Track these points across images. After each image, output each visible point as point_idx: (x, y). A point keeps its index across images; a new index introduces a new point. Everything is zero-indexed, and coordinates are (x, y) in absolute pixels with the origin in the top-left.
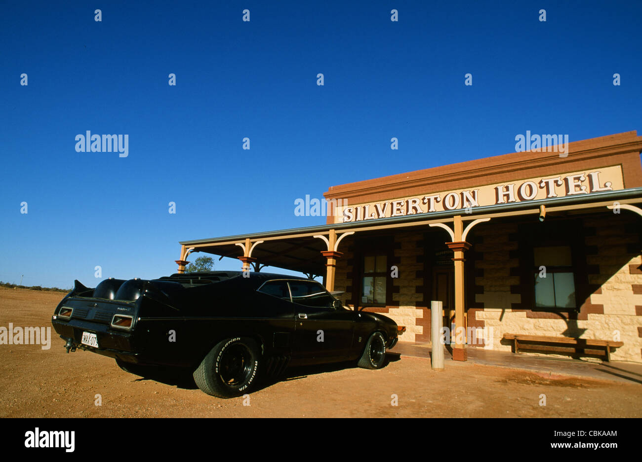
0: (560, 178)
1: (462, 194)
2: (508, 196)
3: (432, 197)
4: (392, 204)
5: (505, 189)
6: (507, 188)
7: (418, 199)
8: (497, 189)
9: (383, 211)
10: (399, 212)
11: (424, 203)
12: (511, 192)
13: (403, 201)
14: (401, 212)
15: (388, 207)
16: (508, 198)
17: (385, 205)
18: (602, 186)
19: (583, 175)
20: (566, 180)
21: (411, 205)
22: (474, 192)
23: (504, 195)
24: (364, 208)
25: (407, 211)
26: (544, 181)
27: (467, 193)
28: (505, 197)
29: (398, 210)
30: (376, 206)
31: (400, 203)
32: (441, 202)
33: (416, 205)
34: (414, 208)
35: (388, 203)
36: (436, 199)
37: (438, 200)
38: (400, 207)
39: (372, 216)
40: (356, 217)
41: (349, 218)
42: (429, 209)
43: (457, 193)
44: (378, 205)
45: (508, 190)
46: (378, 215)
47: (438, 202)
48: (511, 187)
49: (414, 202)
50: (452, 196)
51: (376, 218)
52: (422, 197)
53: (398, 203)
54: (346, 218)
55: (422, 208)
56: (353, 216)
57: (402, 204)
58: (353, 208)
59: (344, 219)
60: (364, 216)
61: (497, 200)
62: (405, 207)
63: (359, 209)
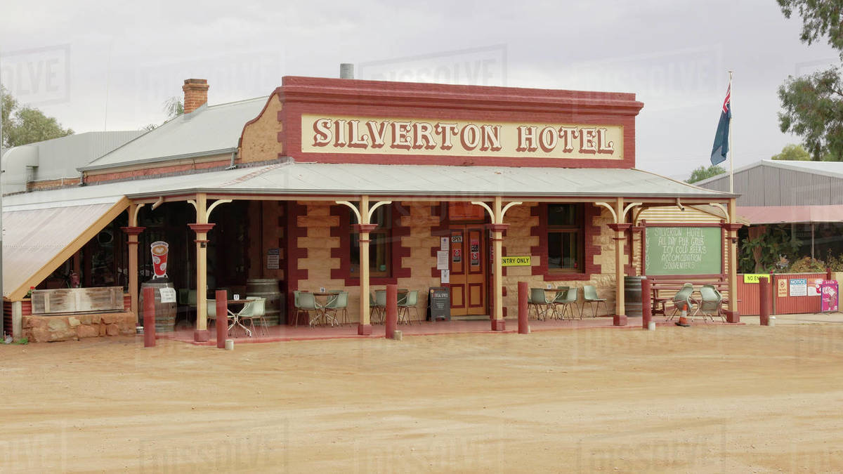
0: (577, 129)
1: (483, 128)
2: (529, 140)
3: (448, 125)
4: (393, 126)
5: (527, 132)
6: (530, 130)
7: (430, 125)
8: (519, 130)
9: (380, 133)
10: (403, 140)
11: (437, 133)
12: (533, 136)
13: (410, 123)
14: (406, 141)
15: (388, 130)
16: (530, 144)
17: (382, 125)
18: (607, 146)
19: (594, 129)
20: (581, 132)
22: (496, 129)
23: (527, 139)
24: (350, 124)
25: (416, 140)
26: (563, 129)
27: (489, 129)
28: (528, 142)
29: (402, 136)
31: (404, 127)
32: (459, 136)
33: (426, 133)
34: (425, 137)
35: (387, 123)
36: (452, 129)
37: (456, 131)
38: (405, 133)
39: (363, 139)
40: (337, 138)
41: (325, 136)
42: (444, 140)
43: (477, 127)
44: (373, 125)
45: (530, 134)
46: (374, 140)
47: (455, 134)
48: (533, 130)
49: (425, 128)
50: (472, 129)
51: (371, 143)
52: (434, 123)
53: (402, 126)
54: (319, 136)
55: (435, 140)
56: (331, 134)
57: (408, 128)
58: (331, 121)
59: (315, 138)
60: (351, 139)
61: (520, 144)
62: (411, 134)
63: (341, 124)
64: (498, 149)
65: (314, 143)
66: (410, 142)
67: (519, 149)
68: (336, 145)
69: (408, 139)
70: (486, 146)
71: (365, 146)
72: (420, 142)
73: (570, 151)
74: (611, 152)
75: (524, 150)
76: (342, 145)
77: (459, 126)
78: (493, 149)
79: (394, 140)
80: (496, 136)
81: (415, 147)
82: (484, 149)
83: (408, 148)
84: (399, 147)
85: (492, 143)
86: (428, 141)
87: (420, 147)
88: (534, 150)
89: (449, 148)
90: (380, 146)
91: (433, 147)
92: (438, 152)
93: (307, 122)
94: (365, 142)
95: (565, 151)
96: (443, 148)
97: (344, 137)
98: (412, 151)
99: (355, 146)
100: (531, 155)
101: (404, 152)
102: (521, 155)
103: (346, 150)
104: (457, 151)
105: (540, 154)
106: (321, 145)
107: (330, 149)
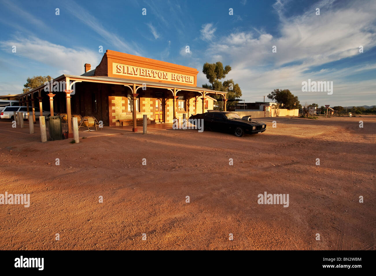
0: (185, 76)
1: (163, 73)
2: (174, 77)
3: (155, 71)
4: (140, 69)
7: (150, 70)
8: (172, 74)
9: (136, 71)
10: (143, 74)
11: (152, 73)
13: (145, 69)
15: (139, 70)
16: (175, 79)
17: (137, 69)
21: (147, 72)
22: (167, 73)
24: (128, 67)
26: (182, 76)
27: (165, 73)
30: (133, 68)
32: (158, 74)
34: (149, 73)
35: (139, 68)
36: (156, 72)
37: (157, 73)
38: (143, 72)
39: (131, 72)
40: (124, 71)
41: (120, 70)
42: (154, 75)
43: (162, 72)
44: (134, 68)
45: (175, 76)
46: (135, 73)
47: (157, 74)
48: (175, 75)
49: (149, 71)
50: (161, 73)
51: (134, 74)
52: (151, 70)
53: (142, 70)
54: (118, 70)
55: (151, 75)
56: (122, 70)
57: (144, 71)
58: (122, 65)
59: (117, 70)
60: (128, 72)
61: (172, 78)
62: (145, 72)
63: (125, 67)
64: (167, 79)
65: (116, 72)
66: (145, 75)
67: (172, 80)
68: (123, 73)
69: (144, 74)
71: (132, 74)
72: (147, 75)
73: (183, 81)
74: (192, 82)
75: (173, 80)
76: (125, 73)
77: (158, 71)
79: (140, 73)
80: (167, 75)
81: (146, 76)
82: (164, 78)
83: (144, 76)
84: (142, 75)
85: (166, 77)
86: (149, 75)
88: (175, 80)
89: (155, 77)
90: (136, 75)
91: (151, 77)
92: (152, 78)
93: (114, 65)
95: (182, 81)
97: (126, 71)
98: (145, 77)
99: (129, 74)
100: (175, 81)
101: (143, 77)
102: (172, 81)
103: (126, 75)
104: (157, 78)
105: (177, 81)
106: (119, 72)
107: (121, 74)
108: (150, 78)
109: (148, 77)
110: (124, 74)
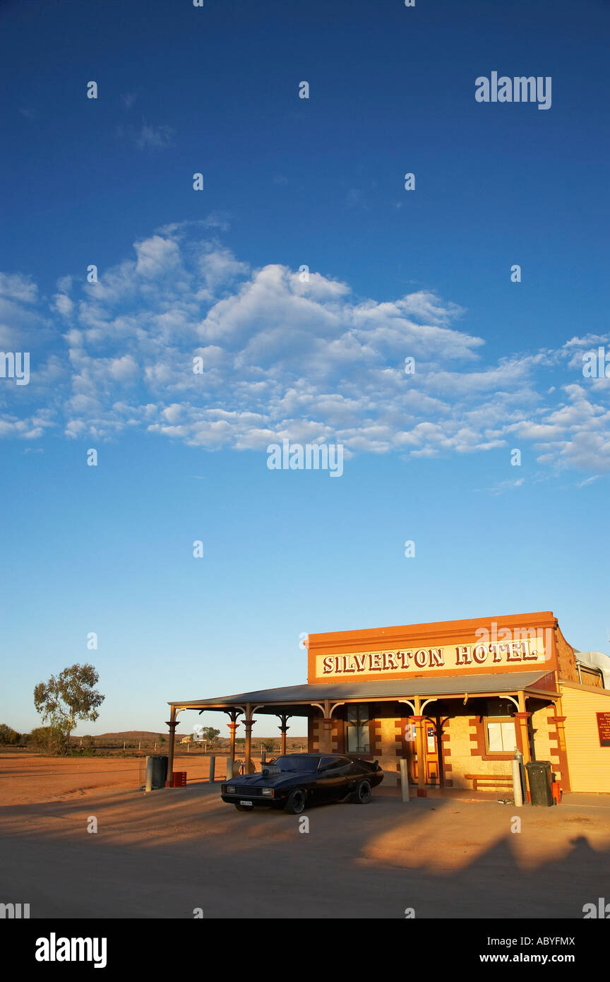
1: (430, 651)
2: (466, 656)
3: (406, 652)
4: (370, 656)
5: (464, 651)
6: (465, 649)
7: (395, 653)
8: (457, 649)
9: (363, 662)
10: (377, 664)
11: (399, 658)
12: (468, 653)
13: (380, 654)
15: (367, 659)
16: (466, 659)
17: (364, 656)
21: (387, 659)
22: (440, 651)
23: (463, 655)
24: (345, 658)
25: (385, 664)
27: (435, 652)
28: (464, 658)
29: (376, 662)
30: (355, 657)
31: (377, 656)
32: (413, 658)
33: (392, 659)
34: (390, 661)
35: (367, 654)
36: (409, 654)
37: (411, 655)
38: (378, 660)
39: (352, 667)
40: (338, 668)
41: (330, 667)
42: (403, 663)
43: (426, 650)
44: (358, 657)
45: (466, 651)
46: (358, 666)
47: (410, 658)
48: (468, 649)
49: (390, 656)
50: (423, 653)
51: (357, 669)
52: (397, 651)
54: (327, 667)
55: (398, 663)
56: (333, 665)
57: (380, 657)
58: (334, 657)
60: (345, 667)
61: (458, 659)
62: (382, 660)
63: (339, 659)
64: (442, 665)
65: (324, 671)
66: (381, 666)
67: (458, 663)
68: (336, 672)
69: (380, 664)
70: (433, 663)
71: (353, 671)
75: (461, 663)
76: (340, 671)
77: (413, 651)
78: (438, 665)
79: (371, 666)
80: (440, 656)
81: (384, 668)
82: (431, 665)
83: (380, 669)
84: (374, 669)
85: (437, 661)
86: (393, 664)
87: (388, 668)
88: (470, 663)
89: (407, 667)
90: (362, 670)
91: (396, 668)
92: (399, 670)
93: (320, 659)
94: (353, 668)
96: (403, 667)
97: (341, 667)
98: (383, 672)
99: (348, 671)
100: (468, 666)
101: (378, 672)
102: (460, 667)
103: (343, 674)
104: (413, 668)
105: (474, 665)
106: (328, 672)
107: (333, 674)
108: (394, 671)
109: (390, 671)
110: (338, 674)
